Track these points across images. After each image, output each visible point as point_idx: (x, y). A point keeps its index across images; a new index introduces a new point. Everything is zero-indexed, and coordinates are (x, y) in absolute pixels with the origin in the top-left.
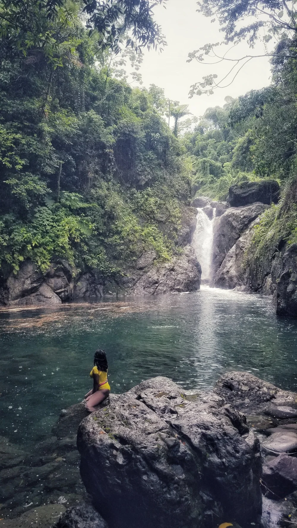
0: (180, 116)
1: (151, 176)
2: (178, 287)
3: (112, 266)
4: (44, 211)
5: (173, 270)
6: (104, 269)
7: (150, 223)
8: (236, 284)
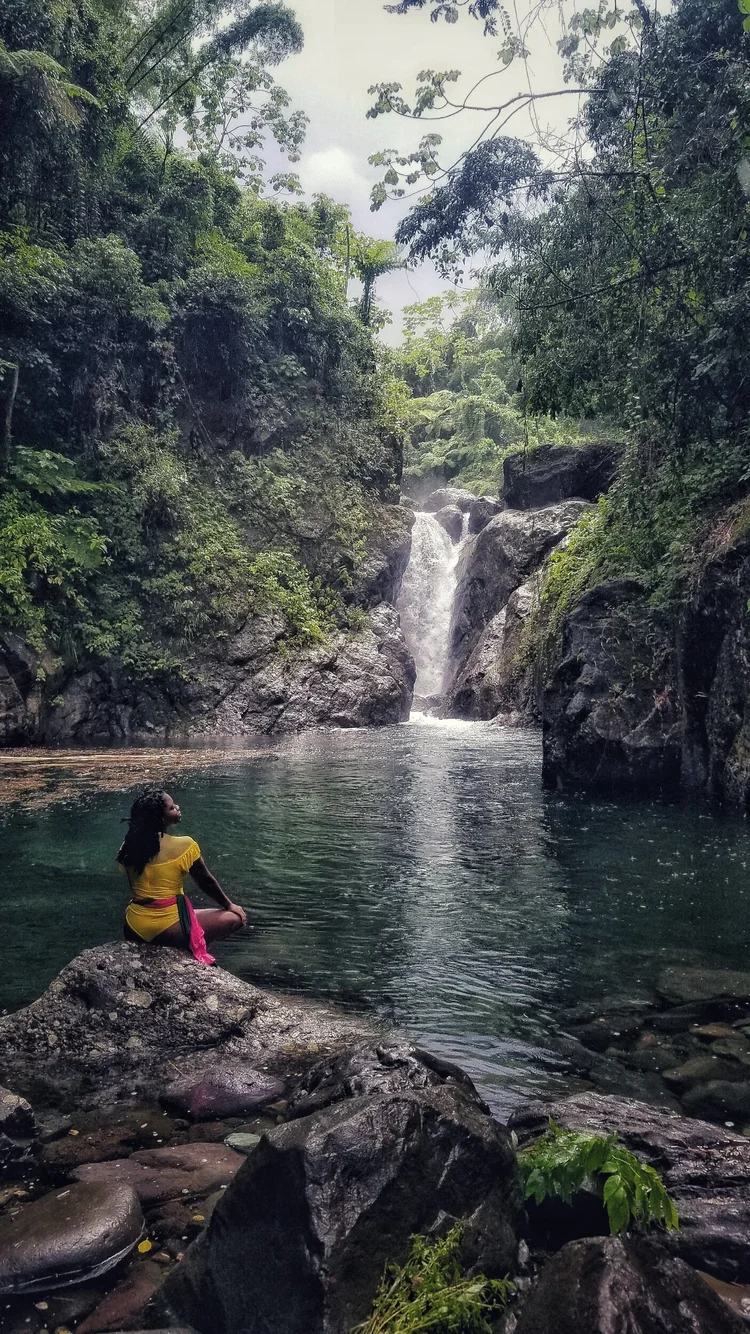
0: (378, 271)
1: (285, 420)
2: (341, 714)
3: (158, 652)
5: (331, 667)
6: (136, 661)
7: (275, 544)
8: (498, 707)
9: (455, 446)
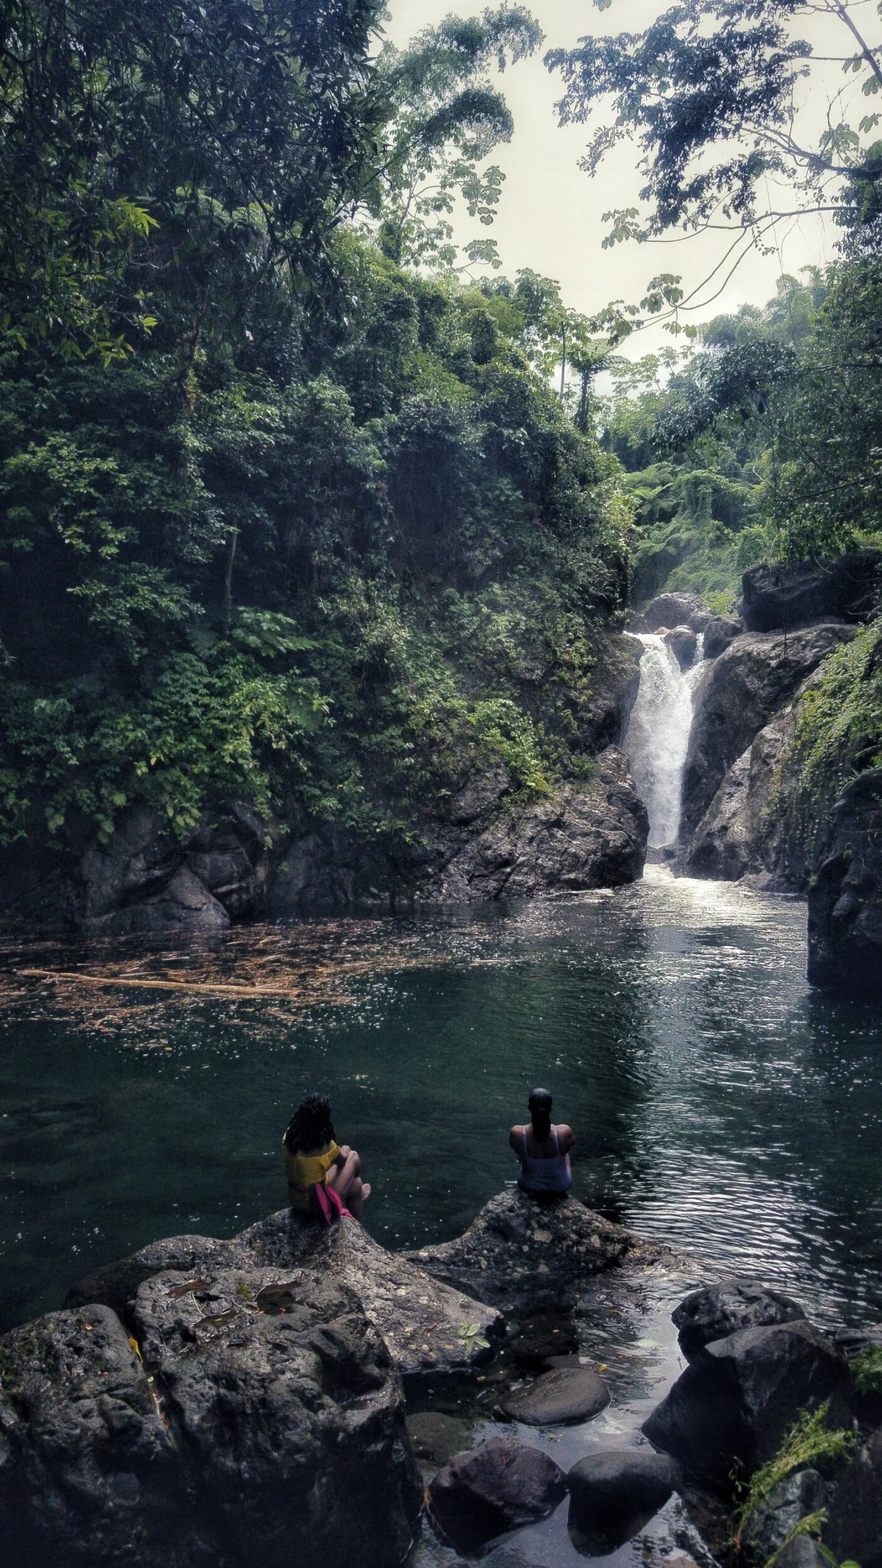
1: (500, 550)
2: (572, 876)
3: (380, 814)
4: (187, 666)
5: (559, 823)
6: (357, 823)
7: (494, 689)
8: (745, 866)
9: (676, 530)
